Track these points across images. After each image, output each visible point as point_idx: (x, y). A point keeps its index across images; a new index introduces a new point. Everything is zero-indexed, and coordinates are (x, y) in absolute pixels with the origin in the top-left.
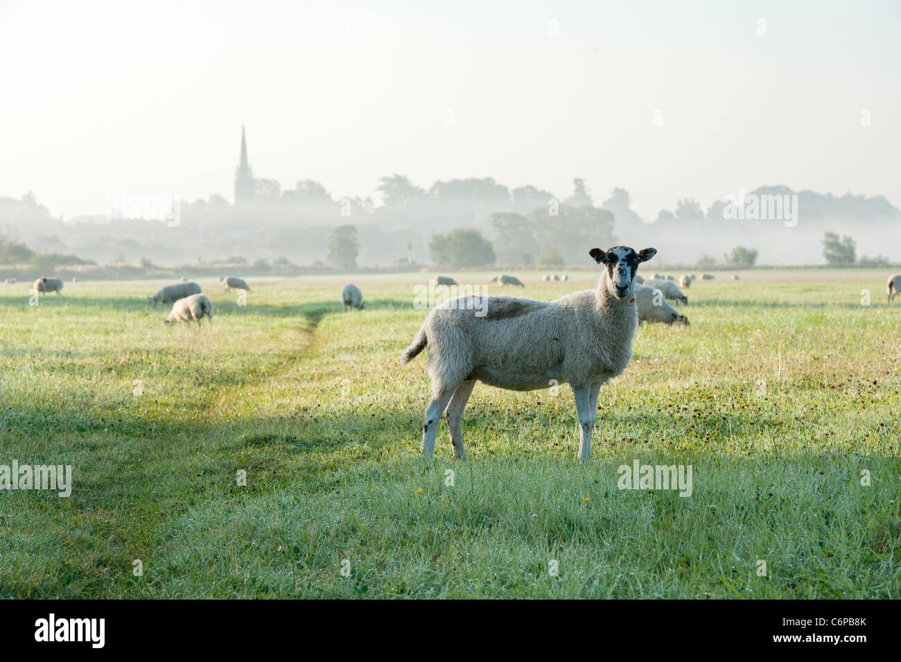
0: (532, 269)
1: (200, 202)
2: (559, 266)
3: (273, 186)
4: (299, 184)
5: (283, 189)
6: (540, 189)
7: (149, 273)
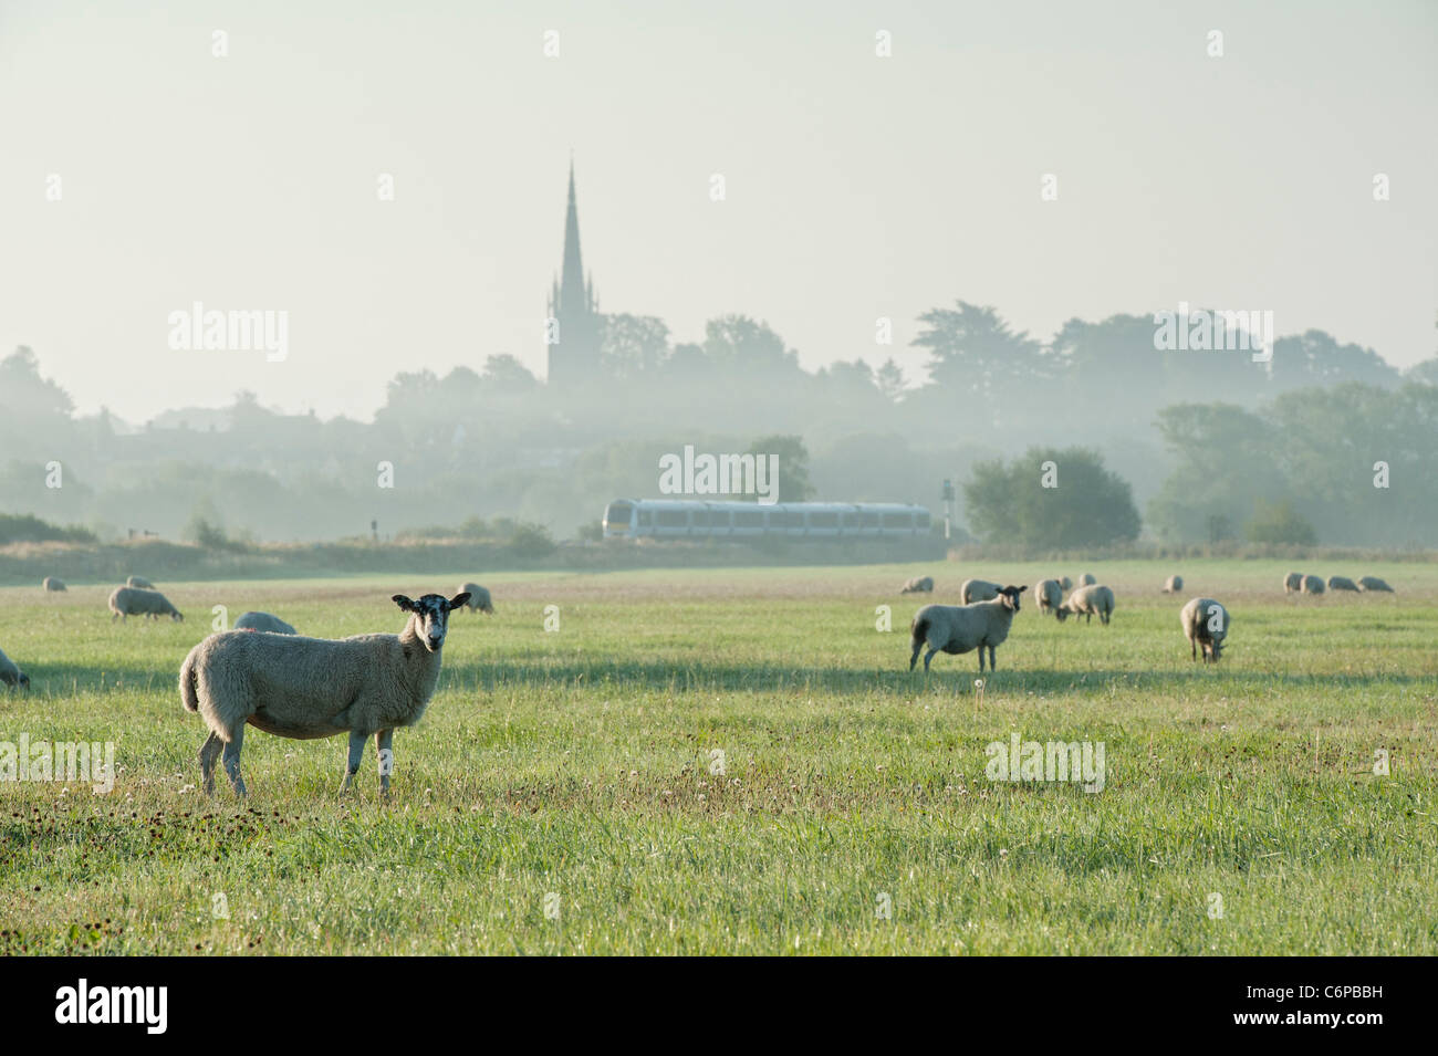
0: (1228, 554)
1: (462, 375)
2: (1297, 547)
3: (648, 333)
4: (713, 328)
5: (672, 341)
6: (1342, 342)
7: (213, 562)
